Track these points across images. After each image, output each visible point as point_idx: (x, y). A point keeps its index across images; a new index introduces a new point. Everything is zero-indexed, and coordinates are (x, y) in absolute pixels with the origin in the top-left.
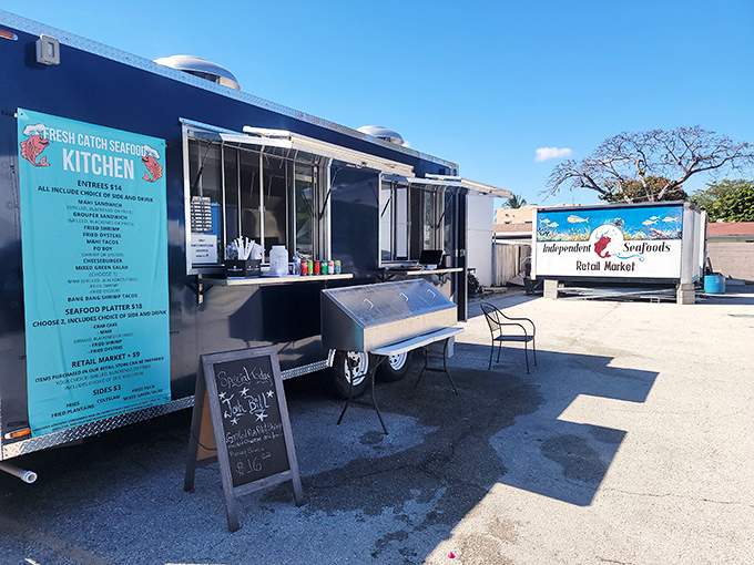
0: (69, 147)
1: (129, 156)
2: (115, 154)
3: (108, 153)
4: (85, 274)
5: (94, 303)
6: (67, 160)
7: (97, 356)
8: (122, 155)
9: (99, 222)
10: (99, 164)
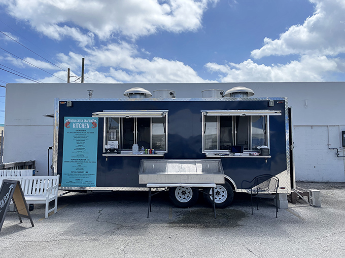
0: (74, 123)
1: (88, 123)
2: (85, 123)
3: (83, 123)
4: (76, 151)
5: (78, 158)
6: (74, 126)
7: (77, 171)
8: (87, 123)
9: (80, 139)
10: (81, 126)
